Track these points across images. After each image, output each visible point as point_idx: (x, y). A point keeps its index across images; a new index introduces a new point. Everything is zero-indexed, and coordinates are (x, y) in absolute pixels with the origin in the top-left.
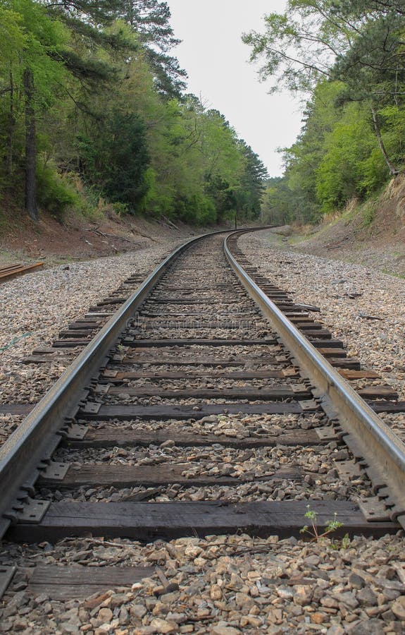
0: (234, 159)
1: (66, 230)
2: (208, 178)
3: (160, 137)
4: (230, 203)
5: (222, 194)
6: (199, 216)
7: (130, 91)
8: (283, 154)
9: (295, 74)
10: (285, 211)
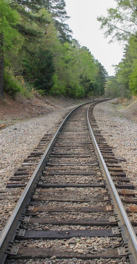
0: (93, 69)
1: (16, 103)
2: (81, 77)
3: (60, 60)
4: (91, 89)
5: (87, 84)
6: (77, 94)
7: (47, 40)
8: (114, 67)
9: (120, 35)
10: (116, 92)
